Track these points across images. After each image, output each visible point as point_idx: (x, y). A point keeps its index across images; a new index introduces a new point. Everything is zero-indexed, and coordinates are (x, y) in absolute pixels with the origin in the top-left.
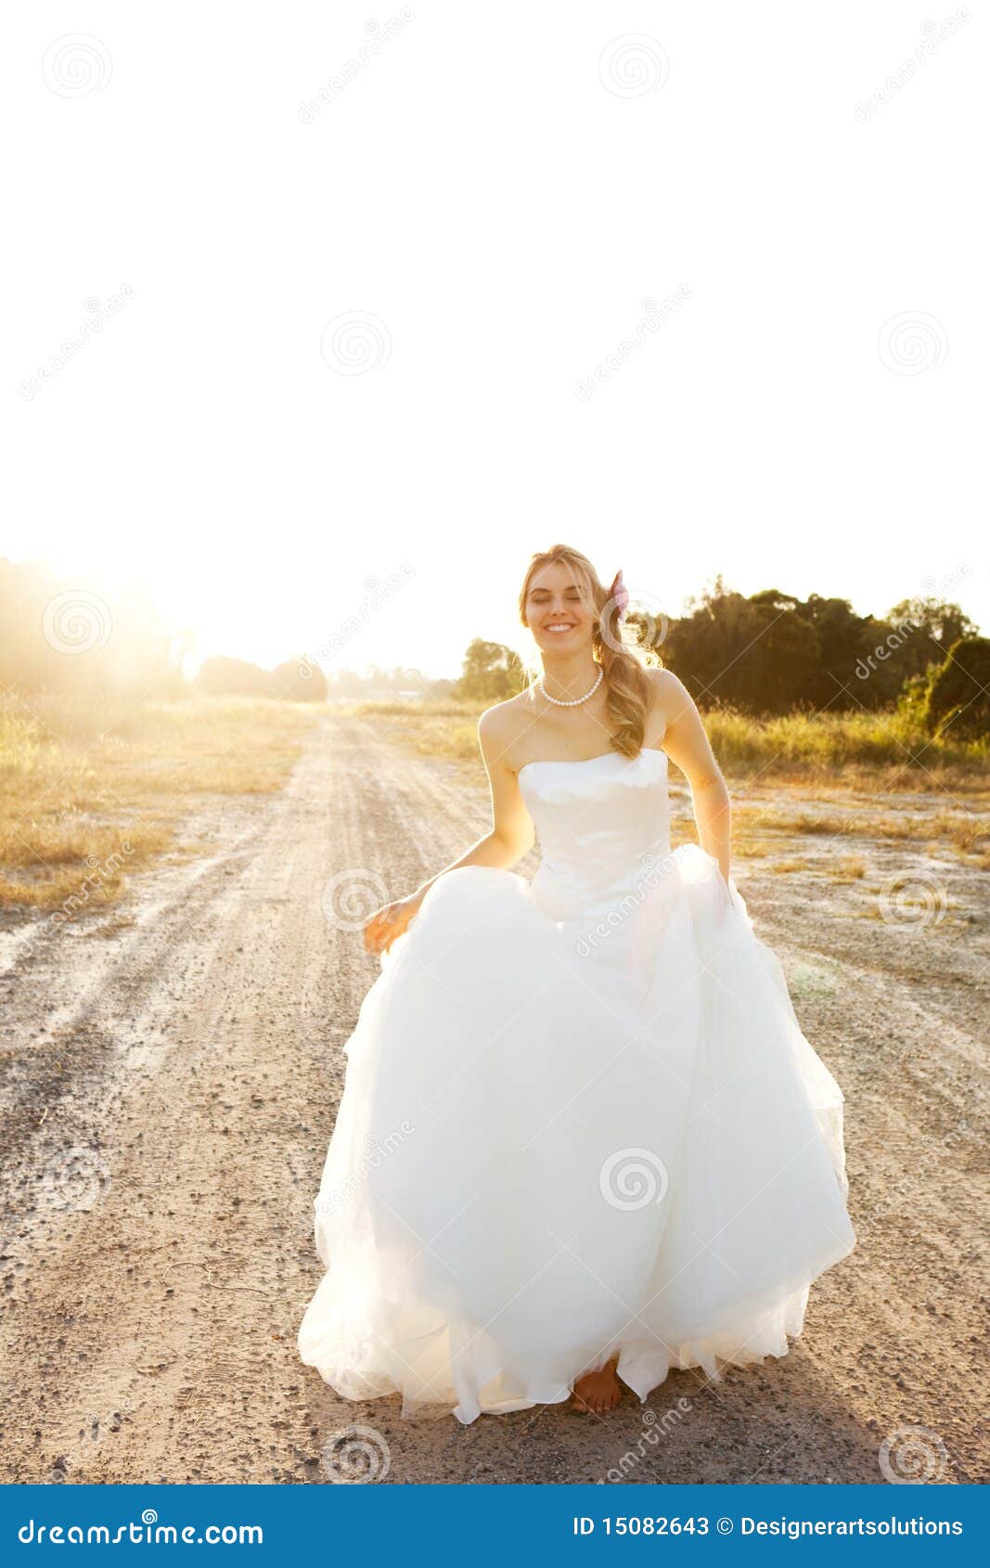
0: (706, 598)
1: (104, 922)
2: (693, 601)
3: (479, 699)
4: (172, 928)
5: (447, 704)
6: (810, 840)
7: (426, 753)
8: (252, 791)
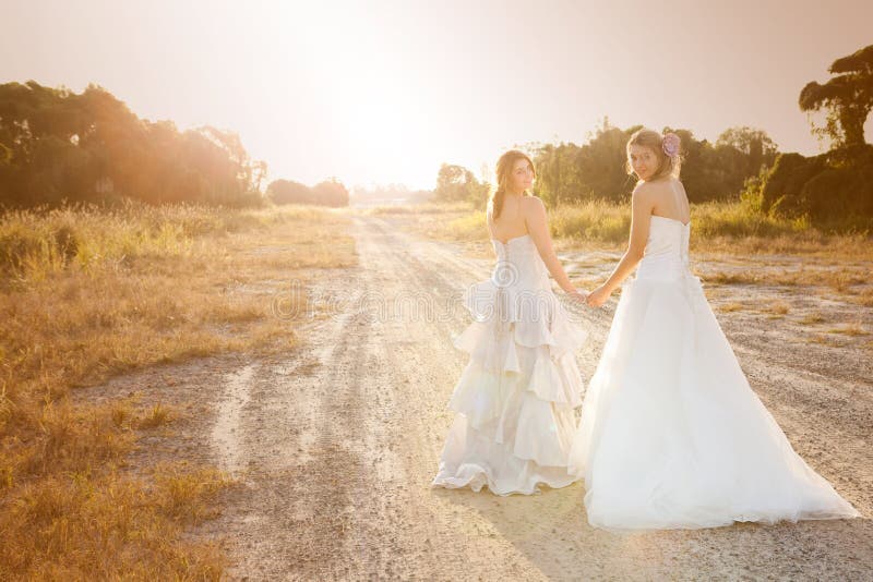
0: (599, 132)
1: (297, 363)
2: (591, 134)
3: (449, 202)
4: (349, 367)
5: (429, 206)
6: (731, 288)
7: (432, 237)
8: (341, 266)
